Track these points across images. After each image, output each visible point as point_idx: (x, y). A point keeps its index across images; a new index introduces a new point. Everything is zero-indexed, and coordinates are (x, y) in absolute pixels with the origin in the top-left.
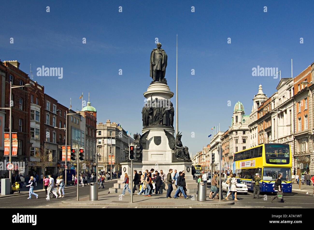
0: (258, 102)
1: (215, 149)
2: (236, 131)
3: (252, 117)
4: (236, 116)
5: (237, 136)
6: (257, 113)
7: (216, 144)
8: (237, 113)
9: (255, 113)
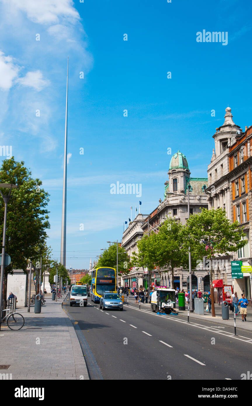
0: (226, 141)
1: (131, 248)
2: (175, 208)
3: (214, 169)
4: (173, 180)
5: (176, 217)
6: (227, 158)
7: (133, 239)
8: (175, 172)
9: (222, 159)
